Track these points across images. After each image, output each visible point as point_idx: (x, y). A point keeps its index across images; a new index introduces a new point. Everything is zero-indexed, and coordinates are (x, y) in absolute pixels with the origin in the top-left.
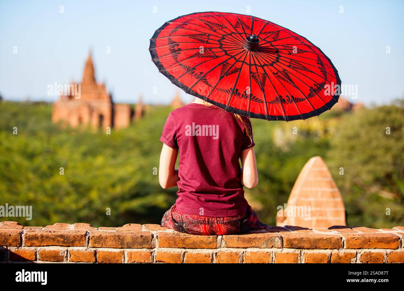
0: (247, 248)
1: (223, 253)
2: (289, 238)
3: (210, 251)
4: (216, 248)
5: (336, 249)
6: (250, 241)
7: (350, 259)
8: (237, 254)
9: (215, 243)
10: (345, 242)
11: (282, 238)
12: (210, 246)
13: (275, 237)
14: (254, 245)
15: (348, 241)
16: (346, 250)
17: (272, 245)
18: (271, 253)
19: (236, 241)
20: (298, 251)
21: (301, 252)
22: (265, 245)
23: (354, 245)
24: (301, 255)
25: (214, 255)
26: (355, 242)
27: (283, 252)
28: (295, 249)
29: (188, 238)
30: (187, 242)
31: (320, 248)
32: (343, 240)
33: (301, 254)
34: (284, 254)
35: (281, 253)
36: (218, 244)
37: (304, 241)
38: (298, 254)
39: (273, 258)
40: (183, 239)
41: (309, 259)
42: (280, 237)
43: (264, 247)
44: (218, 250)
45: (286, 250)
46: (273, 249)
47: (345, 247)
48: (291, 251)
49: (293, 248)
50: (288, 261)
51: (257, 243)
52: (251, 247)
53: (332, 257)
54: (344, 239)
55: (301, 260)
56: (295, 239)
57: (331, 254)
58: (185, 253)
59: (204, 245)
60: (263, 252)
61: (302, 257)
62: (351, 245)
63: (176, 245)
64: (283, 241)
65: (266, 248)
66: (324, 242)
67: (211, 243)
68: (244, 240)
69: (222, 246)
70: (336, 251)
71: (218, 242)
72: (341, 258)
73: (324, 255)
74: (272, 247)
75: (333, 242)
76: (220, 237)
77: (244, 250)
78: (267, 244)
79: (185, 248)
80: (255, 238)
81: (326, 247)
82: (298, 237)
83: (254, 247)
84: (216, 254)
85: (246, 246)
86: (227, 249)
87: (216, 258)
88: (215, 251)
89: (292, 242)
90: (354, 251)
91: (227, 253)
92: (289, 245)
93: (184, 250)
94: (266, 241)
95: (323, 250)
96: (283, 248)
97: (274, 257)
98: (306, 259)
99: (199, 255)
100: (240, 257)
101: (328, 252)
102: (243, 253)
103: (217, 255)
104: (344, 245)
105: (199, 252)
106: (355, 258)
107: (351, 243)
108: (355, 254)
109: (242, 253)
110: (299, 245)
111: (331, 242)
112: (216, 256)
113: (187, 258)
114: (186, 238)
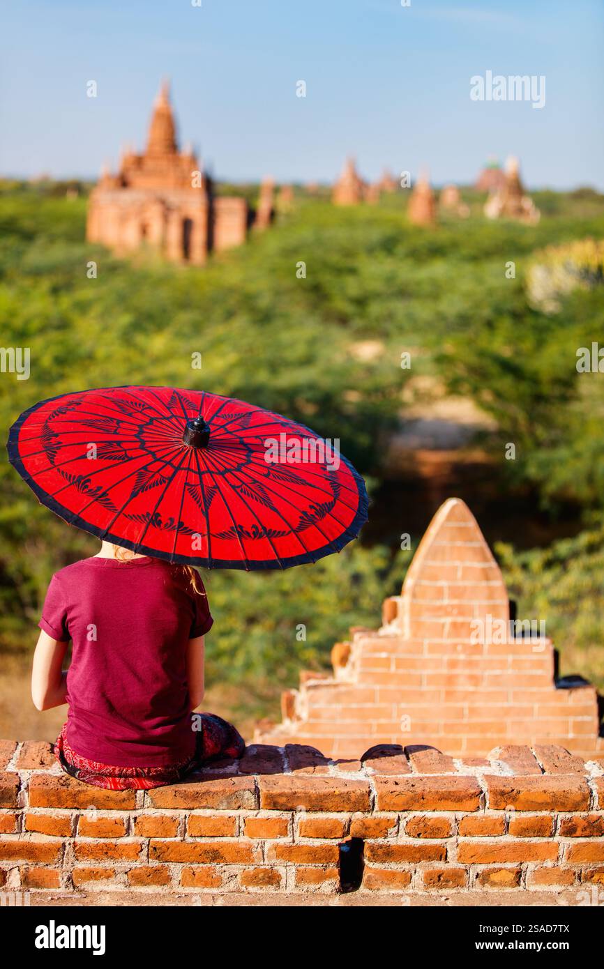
0: (193, 809)
1: (148, 818)
2: (271, 792)
3: (124, 815)
4: (135, 809)
5: (359, 811)
6: (196, 796)
7: (386, 829)
8: (173, 820)
9: (133, 801)
10: (376, 800)
11: (257, 791)
12: (124, 805)
13: (244, 790)
14: (204, 804)
15: (381, 798)
16: (379, 813)
17: (238, 805)
18: (237, 819)
19: (170, 797)
20: (287, 816)
21: (293, 815)
22: (225, 804)
23: (394, 804)
24: (293, 822)
25: (132, 821)
26: (396, 800)
27: (259, 816)
28: (282, 812)
29: (83, 791)
30: (82, 797)
31: (328, 810)
32: (372, 796)
33: (293, 819)
34: (262, 820)
35: (256, 819)
36: (138, 802)
37: (298, 797)
38: (286, 821)
39: (240, 827)
40: (73, 793)
41: (308, 829)
42: (252, 791)
43: (224, 807)
44: (140, 812)
45: (265, 813)
46: (240, 812)
47: (376, 808)
48: (274, 814)
49: (278, 810)
50: (269, 832)
51: (210, 800)
52: (200, 808)
53: (351, 825)
54: (375, 792)
55: (293, 830)
56: (281, 795)
57: (350, 821)
58: (77, 817)
59: (111, 804)
60: (222, 817)
61: (295, 825)
62: (387, 804)
63: (60, 803)
64: (259, 797)
65: (228, 809)
66: (336, 799)
67: (124, 800)
68: (186, 796)
69: (146, 806)
70: (359, 815)
71: (137, 799)
72: (369, 828)
73: (337, 822)
74: (239, 807)
75: (353, 799)
76: (140, 792)
77: (187, 812)
78: (228, 803)
79: (78, 809)
80: (207, 792)
81: (340, 809)
82: (287, 791)
83: (204, 807)
84: (135, 819)
85: (190, 806)
86: (155, 810)
87: (135, 826)
88: (133, 814)
89: (276, 800)
90: (393, 816)
91: (155, 817)
92: (269, 804)
93: (76, 812)
94: (227, 798)
95: (335, 813)
96: (259, 809)
97: (242, 825)
98: (303, 830)
99: (103, 821)
100: (180, 824)
101: (344, 816)
102: (186, 817)
103: (138, 821)
104: (374, 805)
105: (104, 816)
106: (396, 828)
107: (388, 801)
108: (396, 820)
109: (183, 817)
110: (290, 805)
111: (349, 799)
112: (135, 822)
113: (81, 826)
114: (79, 791)
